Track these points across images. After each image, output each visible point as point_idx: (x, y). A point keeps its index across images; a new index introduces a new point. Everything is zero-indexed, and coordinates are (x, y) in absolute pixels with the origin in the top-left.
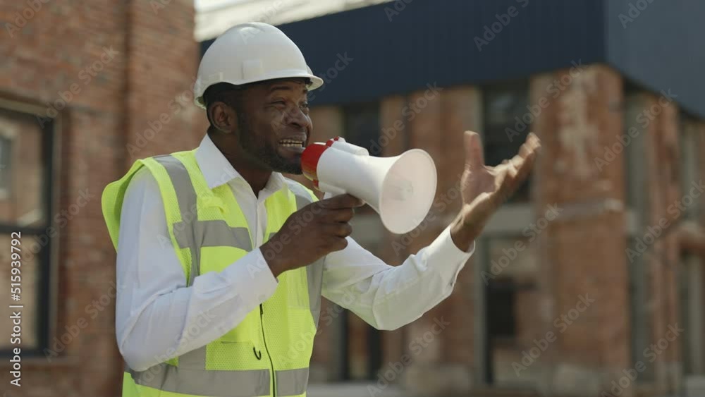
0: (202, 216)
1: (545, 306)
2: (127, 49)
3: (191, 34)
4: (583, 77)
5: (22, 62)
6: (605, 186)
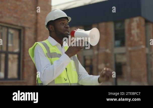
0: (51, 52)
1: (128, 69)
4: (136, 19)
5: (15, 17)
6: (141, 43)
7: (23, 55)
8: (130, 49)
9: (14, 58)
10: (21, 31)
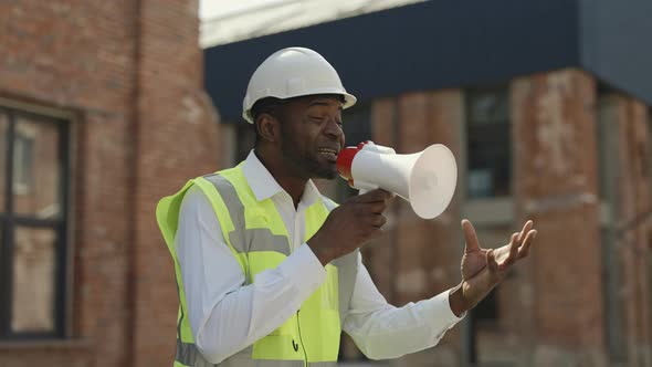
0: (249, 225)
1: (525, 292)
2: (137, 56)
3: (196, 42)
4: (560, 80)
6: (581, 180)
7: (80, 233)
8: (531, 206)
9: (37, 245)
10: (67, 129)
